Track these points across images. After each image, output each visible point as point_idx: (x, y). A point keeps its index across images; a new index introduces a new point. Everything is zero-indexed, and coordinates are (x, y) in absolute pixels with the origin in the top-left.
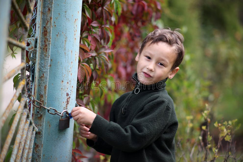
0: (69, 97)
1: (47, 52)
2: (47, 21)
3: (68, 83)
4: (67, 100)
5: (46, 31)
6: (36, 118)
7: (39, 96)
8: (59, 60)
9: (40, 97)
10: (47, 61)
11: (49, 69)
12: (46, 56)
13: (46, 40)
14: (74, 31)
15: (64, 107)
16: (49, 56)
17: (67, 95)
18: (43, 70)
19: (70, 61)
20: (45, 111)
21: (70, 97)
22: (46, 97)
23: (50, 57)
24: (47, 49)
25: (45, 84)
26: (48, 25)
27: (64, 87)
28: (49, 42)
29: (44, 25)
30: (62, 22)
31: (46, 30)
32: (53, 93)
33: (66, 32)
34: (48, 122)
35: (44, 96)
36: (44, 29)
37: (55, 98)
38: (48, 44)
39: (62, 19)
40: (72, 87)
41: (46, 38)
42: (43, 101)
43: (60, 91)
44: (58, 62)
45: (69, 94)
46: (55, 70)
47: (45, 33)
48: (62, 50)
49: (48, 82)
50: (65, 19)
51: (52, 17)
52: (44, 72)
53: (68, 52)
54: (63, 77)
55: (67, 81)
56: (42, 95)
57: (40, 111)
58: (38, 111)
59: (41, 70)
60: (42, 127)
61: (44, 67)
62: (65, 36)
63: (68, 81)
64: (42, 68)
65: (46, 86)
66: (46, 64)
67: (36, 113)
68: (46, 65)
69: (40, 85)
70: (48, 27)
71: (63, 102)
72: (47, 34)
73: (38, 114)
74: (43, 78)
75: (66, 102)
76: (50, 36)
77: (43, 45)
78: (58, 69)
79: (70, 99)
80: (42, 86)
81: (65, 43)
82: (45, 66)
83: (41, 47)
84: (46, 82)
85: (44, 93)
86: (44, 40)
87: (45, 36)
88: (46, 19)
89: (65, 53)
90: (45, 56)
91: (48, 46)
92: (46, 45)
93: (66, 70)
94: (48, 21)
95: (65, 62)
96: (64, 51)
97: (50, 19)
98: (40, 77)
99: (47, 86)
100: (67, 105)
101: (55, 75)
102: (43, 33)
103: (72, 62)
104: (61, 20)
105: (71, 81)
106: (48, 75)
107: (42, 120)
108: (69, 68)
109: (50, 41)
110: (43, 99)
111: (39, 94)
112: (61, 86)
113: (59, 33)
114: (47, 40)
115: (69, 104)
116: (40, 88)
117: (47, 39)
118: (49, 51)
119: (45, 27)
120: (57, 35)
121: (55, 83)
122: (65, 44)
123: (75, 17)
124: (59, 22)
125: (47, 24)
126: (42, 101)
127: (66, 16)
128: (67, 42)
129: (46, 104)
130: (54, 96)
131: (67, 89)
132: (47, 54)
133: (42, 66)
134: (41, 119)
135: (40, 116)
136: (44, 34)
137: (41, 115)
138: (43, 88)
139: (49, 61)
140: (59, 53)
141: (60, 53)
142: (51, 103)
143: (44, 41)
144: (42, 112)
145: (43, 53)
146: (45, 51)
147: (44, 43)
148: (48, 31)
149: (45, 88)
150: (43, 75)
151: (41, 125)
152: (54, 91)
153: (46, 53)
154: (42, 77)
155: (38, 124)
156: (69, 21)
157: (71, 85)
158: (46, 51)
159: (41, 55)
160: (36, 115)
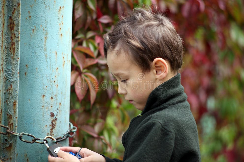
0: (54, 118)
1: (15, 53)
2: (13, 9)
3: (52, 98)
4: (52, 123)
5: (12, 24)
6: (4, 149)
7: (7, 116)
8: (38, 66)
9: (8, 118)
10: (16, 66)
11: (18, 78)
12: (14, 59)
13: (13, 36)
14: (58, 24)
15: (47, 132)
16: (18, 58)
17: (52, 115)
18: (11, 79)
19: (54, 67)
20: (16, 138)
21: (56, 119)
22: (16, 118)
23: (19, 60)
24: (14, 48)
25: (13, 99)
26: (15, 15)
27: (45, 105)
28: (18, 39)
29: (9, 15)
30: (40, 11)
31: (13, 21)
32: (30, 113)
33: (46, 25)
34: (25, 156)
35: (13, 117)
36: (10, 21)
37: (33, 120)
38: (15, 42)
39: (39, 6)
40: (58, 104)
41: (12, 34)
42: (12, 124)
43: (41, 110)
44: (36, 68)
45: (55, 114)
46: (32, 80)
47: (12, 26)
48: (40, 50)
49: (18, 97)
50: (44, 6)
51: (20, 3)
52: (12, 82)
53: (50, 53)
54: (45, 89)
55: (50, 95)
56: (10, 116)
57: (8, 139)
58: (6, 138)
59: (8, 79)
60: (13, 161)
61: (12, 75)
62: (45, 30)
63: (53, 95)
64: (9, 77)
65: (15, 102)
66: (14, 70)
67: (3, 141)
68: (15, 72)
69: (7, 101)
70: (15, 17)
71: (46, 126)
72: (14, 27)
73: (7, 143)
74: (10, 91)
75: (51, 126)
76: (18, 30)
77: (9, 43)
78: (37, 78)
79: (57, 122)
80: (10, 102)
81: (45, 41)
82: (12, 73)
83: (6, 46)
84: (16, 97)
85: (13, 112)
86: (10, 36)
87: (12, 30)
88: (13, 6)
89: (46, 56)
90: (12, 59)
91: (16, 44)
92: (13, 44)
93: (49, 80)
94: (15, 9)
95: (46, 68)
96: (44, 52)
97: (17, 5)
98: (7, 90)
99: (18, 101)
100: (52, 129)
101: (33, 88)
102: (8, 26)
103: (57, 68)
104: (38, 8)
105: (57, 96)
106: (17, 86)
107: (12, 151)
108: (54, 77)
109: (19, 37)
110: (12, 121)
111: (6, 114)
112: (41, 103)
113: (36, 26)
114: (15, 37)
115: (55, 128)
116: (8, 105)
117: (14, 34)
118: (18, 52)
119: (11, 18)
120: (33, 30)
121: (32, 98)
122: (45, 43)
123: (59, 4)
124: (35, 10)
125: (13, 13)
126: (10, 123)
127: (46, 2)
128: (48, 40)
129: (17, 128)
130: (32, 116)
131: (52, 106)
132: (15, 57)
133: (9, 73)
134: (10, 150)
135: (9, 146)
136: (11, 28)
137: (10, 144)
138: (11, 105)
139: (17, 66)
140: (36, 55)
141: (39, 55)
142: (28, 128)
143: (10, 38)
144: (12, 140)
145: (10, 55)
146: (12, 51)
147: (10, 40)
148: (15, 22)
149: (14, 105)
150: (11, 87)
151: (11, 159)
152: (32, 109)
153: (14, 55)
154: (9, 89)
155: (7, 157)
156: (50, 9)
157: (58, 101)
158: (14, 51)
159: (7, 58)
160: (3, 144)
